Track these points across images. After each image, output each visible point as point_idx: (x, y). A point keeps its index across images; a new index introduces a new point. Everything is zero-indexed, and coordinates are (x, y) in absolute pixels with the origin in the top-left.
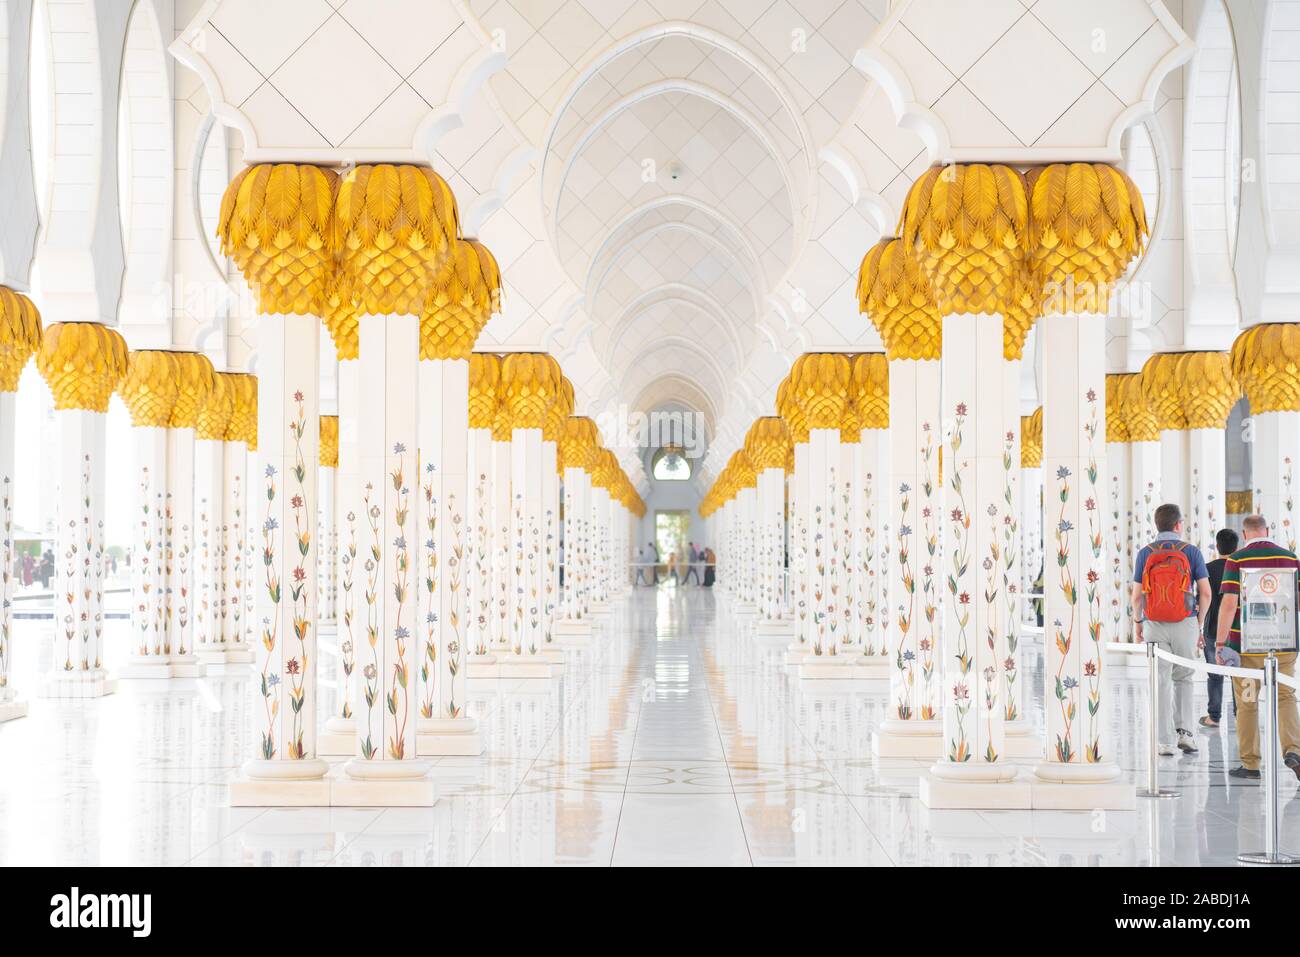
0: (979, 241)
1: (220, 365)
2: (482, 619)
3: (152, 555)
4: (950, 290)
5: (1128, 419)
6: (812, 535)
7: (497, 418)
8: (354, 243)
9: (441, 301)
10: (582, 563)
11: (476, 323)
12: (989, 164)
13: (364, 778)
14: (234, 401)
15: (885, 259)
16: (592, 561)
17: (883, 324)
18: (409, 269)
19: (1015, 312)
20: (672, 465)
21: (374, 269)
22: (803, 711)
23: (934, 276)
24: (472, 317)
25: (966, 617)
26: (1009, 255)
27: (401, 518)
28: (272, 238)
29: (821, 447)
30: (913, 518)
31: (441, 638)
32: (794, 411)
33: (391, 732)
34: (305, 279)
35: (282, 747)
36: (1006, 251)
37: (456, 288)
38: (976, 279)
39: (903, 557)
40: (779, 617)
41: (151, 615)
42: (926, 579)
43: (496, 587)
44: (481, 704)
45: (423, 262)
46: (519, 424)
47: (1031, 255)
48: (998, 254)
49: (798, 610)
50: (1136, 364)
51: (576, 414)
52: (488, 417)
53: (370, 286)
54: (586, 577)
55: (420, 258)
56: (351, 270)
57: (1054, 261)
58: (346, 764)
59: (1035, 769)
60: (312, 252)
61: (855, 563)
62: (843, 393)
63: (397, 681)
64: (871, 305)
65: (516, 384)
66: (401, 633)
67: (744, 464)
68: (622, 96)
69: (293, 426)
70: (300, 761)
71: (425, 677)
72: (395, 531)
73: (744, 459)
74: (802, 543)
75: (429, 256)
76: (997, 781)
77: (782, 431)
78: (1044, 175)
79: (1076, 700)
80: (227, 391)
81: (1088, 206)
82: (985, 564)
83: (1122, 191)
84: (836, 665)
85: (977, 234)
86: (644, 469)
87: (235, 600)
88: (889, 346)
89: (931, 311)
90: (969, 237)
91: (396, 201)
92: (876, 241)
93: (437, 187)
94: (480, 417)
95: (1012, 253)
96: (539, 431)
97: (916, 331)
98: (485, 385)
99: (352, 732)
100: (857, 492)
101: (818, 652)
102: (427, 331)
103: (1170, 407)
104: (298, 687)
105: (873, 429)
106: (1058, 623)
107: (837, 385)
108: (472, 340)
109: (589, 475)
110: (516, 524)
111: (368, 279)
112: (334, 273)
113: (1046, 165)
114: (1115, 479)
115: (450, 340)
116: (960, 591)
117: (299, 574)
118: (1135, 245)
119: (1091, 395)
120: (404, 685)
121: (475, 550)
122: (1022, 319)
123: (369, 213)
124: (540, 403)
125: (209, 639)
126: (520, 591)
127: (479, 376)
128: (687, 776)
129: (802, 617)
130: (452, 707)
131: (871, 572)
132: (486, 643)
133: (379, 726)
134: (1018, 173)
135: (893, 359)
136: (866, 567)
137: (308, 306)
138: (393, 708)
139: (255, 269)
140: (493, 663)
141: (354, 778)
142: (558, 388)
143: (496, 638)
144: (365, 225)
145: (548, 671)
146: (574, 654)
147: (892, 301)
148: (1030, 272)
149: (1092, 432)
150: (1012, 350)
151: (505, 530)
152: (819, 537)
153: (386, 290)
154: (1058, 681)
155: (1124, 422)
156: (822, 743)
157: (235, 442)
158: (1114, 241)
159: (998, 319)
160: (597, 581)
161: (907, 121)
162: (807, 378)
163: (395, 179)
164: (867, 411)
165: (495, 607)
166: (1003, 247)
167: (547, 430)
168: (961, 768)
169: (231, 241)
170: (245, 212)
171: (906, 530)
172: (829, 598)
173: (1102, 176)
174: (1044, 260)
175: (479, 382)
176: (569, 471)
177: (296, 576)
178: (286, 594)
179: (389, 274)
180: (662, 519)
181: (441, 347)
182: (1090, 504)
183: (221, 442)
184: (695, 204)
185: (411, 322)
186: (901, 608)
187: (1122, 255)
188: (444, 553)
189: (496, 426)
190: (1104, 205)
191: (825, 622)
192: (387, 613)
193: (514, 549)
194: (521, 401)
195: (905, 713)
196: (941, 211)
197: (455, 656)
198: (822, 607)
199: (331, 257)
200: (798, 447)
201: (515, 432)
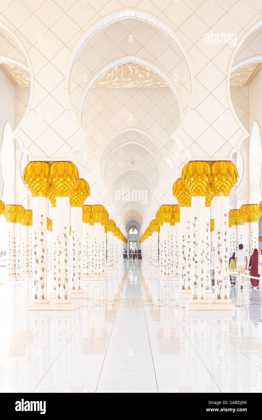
0: (200, 179)
1: (26, 208)
2: (87, 267)
3: (11, 252)
4: (193, 191)
5: (237, 220)
6: (164, 247)
7: (91, 220)
8: (54, 180)
9: (76, 193)
10: (111, 254)
11: (84, 198)
12: (202, 161)
13: (58, 304)
14: (30, 216)
15: (179, 183)
16: (114, 253)
17: (179, 198)
18: (67, 186)
19: (209, 195)
20: (133, 230)
21: (59, 186)
22: (162, 288)
23: (189, 187)
24: (83, 197)
25: (197, 266)
26: (207, 183)
27: (66, 244)
28: (35, 179)
29: (166, 227)
30: (185, 243)
31: (77, 271)
32: (160, 218)
33: (64, 293)
34: (43, 189)
35: (39, 296)
36: (206, 181)
37: (79, 190)
38: (199, 188)
39: (183, 252)
40: (157, 266)
41: (11, 266)
42: (188, 257)
43: (91, 260)
44: (87, 286)
45: (70, 184)
46: (96, 221)
47: (212, 183)
48: (204, 182)
49: (161, 264)
50: (238, 207)
51: (109, 219)
52: (88, 220)
53: (58, 190)
54: (112, 257)
55: (69, 183)
56: (54, 186)
57: (217, 184)
58: (54, 301)
59: (212, 301)
60: (44, 182)
61: (174, 253)
62: (171, 214)
63: (65, 281)
64: (176, 194)
65: (95, 212)
66: (66, 271)
67: (149, 231)
68: (120, 145)
69: (41, 223)
70: (43, 300)
71: (73, 280)
72: (65, 247)
73: (149, 230)
74: (162, 249)
75: (72, 183)
76: (204, 304)
77: (158, 223)
78: (215, 164)
79: (222, 285)
80: (28, 214)
81: (224, 171)
82: (201, 254)
83: (233, 168)
84: (169, 277)
85: (199, 178)
86: (127, 232)
87: (31, 262)
88: (180, 203)
89: (190, 195)
90: (197, 178)
91: (64, 170)
92: (177, 179)
93: (74, 167)
94: (86, 220)
95: (207, 182)
96: (100, 223)
97: (186, 200)
98: (88, 212)
99: (56, 293)
100: (174, 237)
101: (165, 274)
102: (72, 200)
103: (246, 217)
104: (43, 283)
105: (178, 223)
106: (218, 268)
107: (169, 212)
108: (83, 202)
109: (113, 233)
110: (95, 245)
111: (58, 188)
112: (50, 187)
113: (215, 161)
114: (234, 234)
115: (78, 202)
116: (195, 260)
117: (43, 257)
118: (235, 180)
119: (225, 215)
120: (67, 282)
121: (86, 251)
122: (211, 197)
123: (58, 173)
124: (101, 217)
125: (25, 272)
126: (96, 260)
127: (86, 211)
128: (133, 303)
129: (162, 266)
130: (79, 287)
131: (177, 256)
132: (89, 272)
133: (61, 292)
134: (209, 163)
135: (181, 207)
136: (176, 254)
137: (44, 195)
138: (65, 288)
139: (31, 186)
140: (90, 277)
141: (56, 304)
142: (105, 213)
143: (91, 271)
144: (57, 176)
145: (103, 279)
146: (109, 275)
147: (181, 193)
148: (212, 186)
149: (226, 224)
150: (208, 204)
151: (93, 246)
152: (165, 247)
153: (62, 191)
154: (218, 281)
155: (236, 221)
156: (166, 295)
157: (30, 226)
158: (231, 179)
159: (204, 198)
160: (115, 258)
161: (183, 151)
162: (162, 211)
163: (64, 165)
164: (176, 218)
165: (91, 264)
166: (205, 181)
167: (102, 223)
168: (195, 301)
169: (26, 180)
170: (29, 173)
171: (184, 246)
172: (168, 262)
173: (228, 164)
174: (215, 184)
175: (86, 212)
176: (108, 232)
177: (42, 257)
178: (40, 261)
179: (62, 187)
180: (131, 243)
181: (76, 204)
182: (225, 240)
183: (27, 226)
184: (137, 170)
185: (68, 199)
186: (183, 264)
187: (233, 182)
188: (77, 252)
189: (91, 222)
190: (228, 171)
191: (167, 267)
192: (63, 266)
193: (95, 250)
194: (96, 216)
195: (183, 288)
196: (191, 172)
197: (80, 275)
198: (166, 264)
199: (49, 183)
200: (160, 226)
201: (95, 223)
